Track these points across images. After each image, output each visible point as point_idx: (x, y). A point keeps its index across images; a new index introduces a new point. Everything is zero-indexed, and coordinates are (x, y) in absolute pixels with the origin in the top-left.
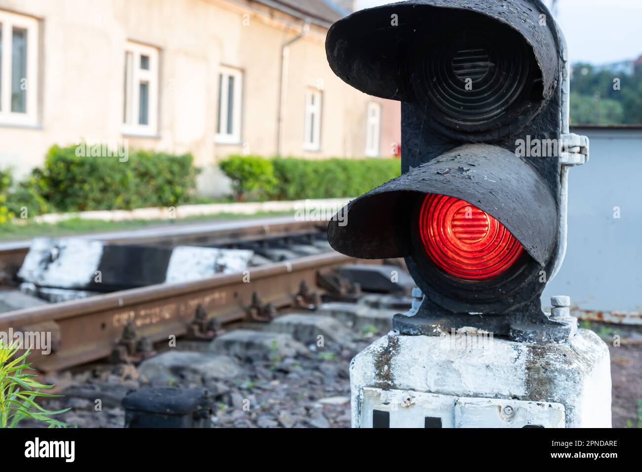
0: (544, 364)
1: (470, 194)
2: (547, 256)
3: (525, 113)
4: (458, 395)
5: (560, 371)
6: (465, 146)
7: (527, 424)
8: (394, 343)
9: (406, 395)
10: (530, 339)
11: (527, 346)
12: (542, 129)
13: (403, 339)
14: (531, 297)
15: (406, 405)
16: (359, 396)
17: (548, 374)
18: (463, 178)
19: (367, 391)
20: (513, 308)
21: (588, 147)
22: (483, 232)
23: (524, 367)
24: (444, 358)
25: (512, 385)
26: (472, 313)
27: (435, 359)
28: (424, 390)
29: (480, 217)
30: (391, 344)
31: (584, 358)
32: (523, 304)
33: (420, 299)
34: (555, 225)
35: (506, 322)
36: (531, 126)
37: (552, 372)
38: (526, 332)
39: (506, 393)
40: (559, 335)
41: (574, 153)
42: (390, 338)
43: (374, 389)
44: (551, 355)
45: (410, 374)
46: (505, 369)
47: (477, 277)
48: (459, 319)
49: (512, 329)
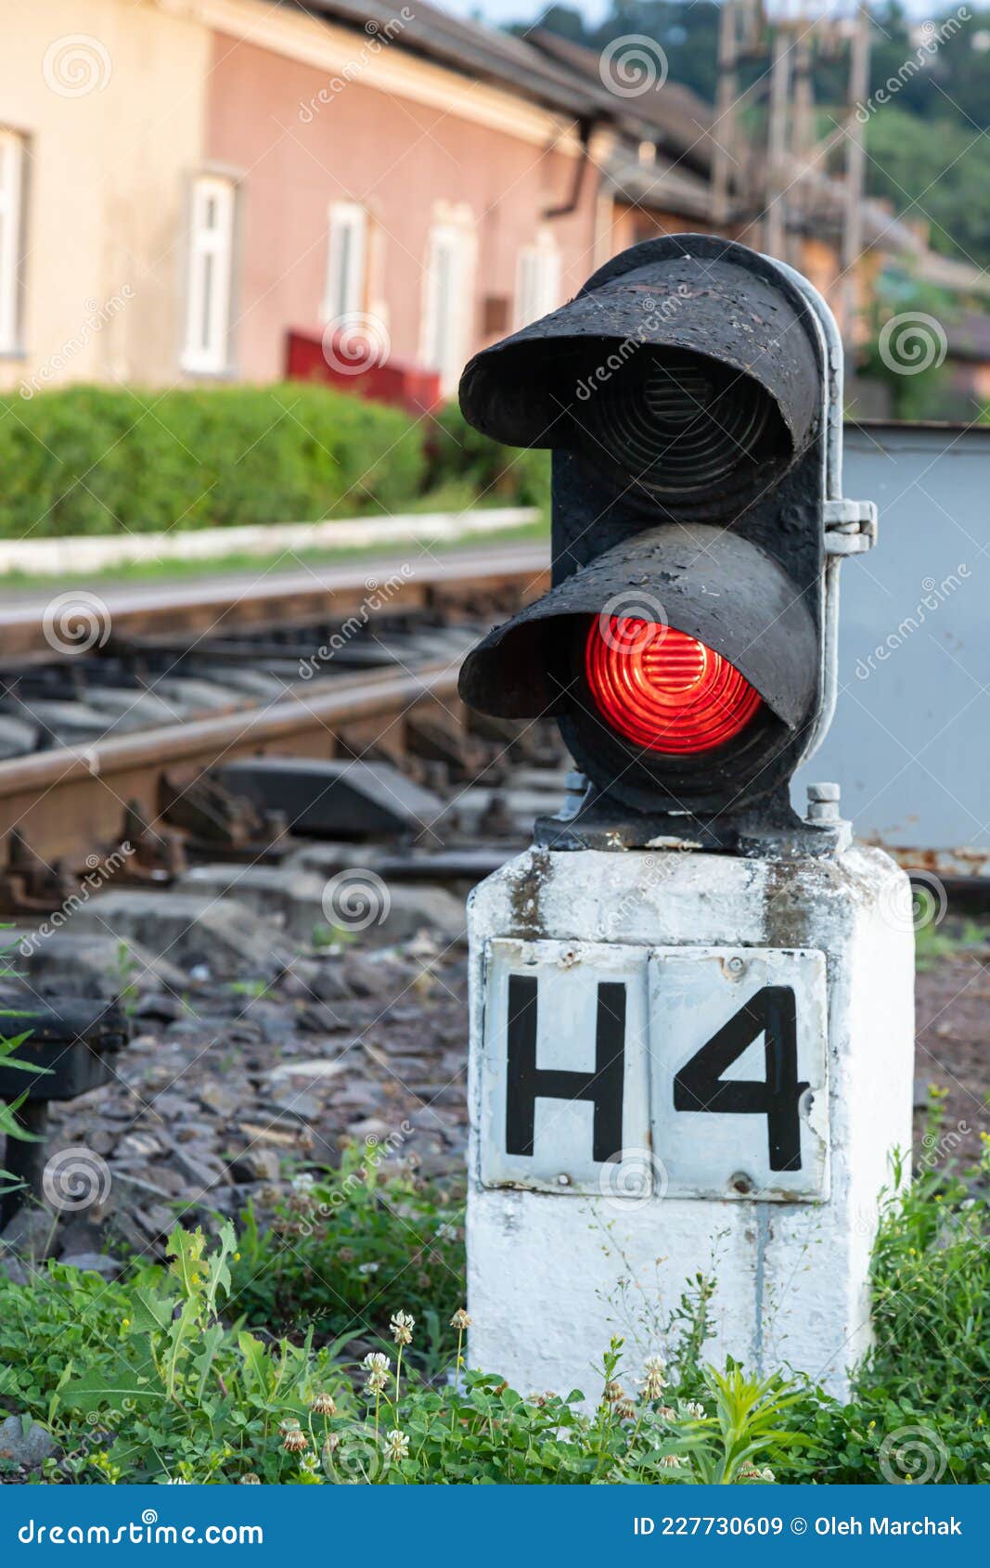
0: (793, 889)
1: (684, 618)
2: (800, 714)
3: (766, 475)
4: (652, 945)
5: (819, 900)
6: (664, 527)
7: (765, 985)
8: (542, 863)
9: (566, 948)
10: (772, 852)
11: (767, 864)
12: (793, 500)
13: (557, 857)
14: (773, 784)
15: (565, 964)
16: (483, 954)
17: (801, 905)
18: (670, 590)
19: (498, 943)
20: (743, 803)
21: (874, 522)
22: (695, 674)
23: (761, 895)
24: (629, 884)
25: (744, 924)
26: (673, 813)
27: (615, 885)
28: (596, 938)
29: (689, 648)
30: (538, 864)
31: (859, 884)
32: (760, 795)
33: (581, 792)
34: (814, 662)
35: (731, 826)
36: (775, 494)
37: (807, 901)
38: (764, 842)
39: (732, 939)
40: (820, 846)
41: (849, 534)
42: (534, 855)
43: (510, 941)
44: (804, 876)
45: (572, 913)
46: (732, 900)
47: (684, 750)
48: (651, 824)
49: (740, 837)
